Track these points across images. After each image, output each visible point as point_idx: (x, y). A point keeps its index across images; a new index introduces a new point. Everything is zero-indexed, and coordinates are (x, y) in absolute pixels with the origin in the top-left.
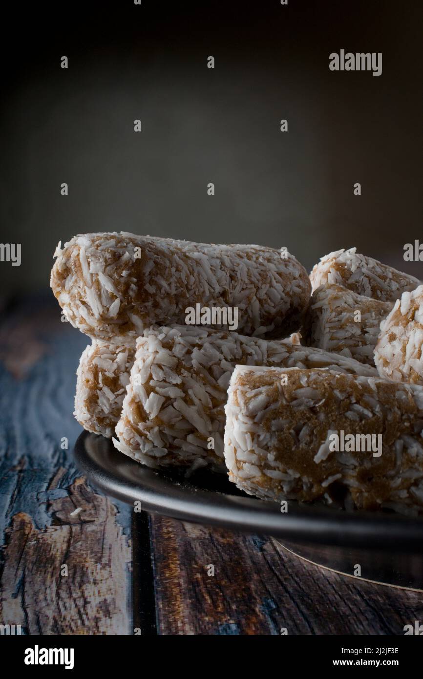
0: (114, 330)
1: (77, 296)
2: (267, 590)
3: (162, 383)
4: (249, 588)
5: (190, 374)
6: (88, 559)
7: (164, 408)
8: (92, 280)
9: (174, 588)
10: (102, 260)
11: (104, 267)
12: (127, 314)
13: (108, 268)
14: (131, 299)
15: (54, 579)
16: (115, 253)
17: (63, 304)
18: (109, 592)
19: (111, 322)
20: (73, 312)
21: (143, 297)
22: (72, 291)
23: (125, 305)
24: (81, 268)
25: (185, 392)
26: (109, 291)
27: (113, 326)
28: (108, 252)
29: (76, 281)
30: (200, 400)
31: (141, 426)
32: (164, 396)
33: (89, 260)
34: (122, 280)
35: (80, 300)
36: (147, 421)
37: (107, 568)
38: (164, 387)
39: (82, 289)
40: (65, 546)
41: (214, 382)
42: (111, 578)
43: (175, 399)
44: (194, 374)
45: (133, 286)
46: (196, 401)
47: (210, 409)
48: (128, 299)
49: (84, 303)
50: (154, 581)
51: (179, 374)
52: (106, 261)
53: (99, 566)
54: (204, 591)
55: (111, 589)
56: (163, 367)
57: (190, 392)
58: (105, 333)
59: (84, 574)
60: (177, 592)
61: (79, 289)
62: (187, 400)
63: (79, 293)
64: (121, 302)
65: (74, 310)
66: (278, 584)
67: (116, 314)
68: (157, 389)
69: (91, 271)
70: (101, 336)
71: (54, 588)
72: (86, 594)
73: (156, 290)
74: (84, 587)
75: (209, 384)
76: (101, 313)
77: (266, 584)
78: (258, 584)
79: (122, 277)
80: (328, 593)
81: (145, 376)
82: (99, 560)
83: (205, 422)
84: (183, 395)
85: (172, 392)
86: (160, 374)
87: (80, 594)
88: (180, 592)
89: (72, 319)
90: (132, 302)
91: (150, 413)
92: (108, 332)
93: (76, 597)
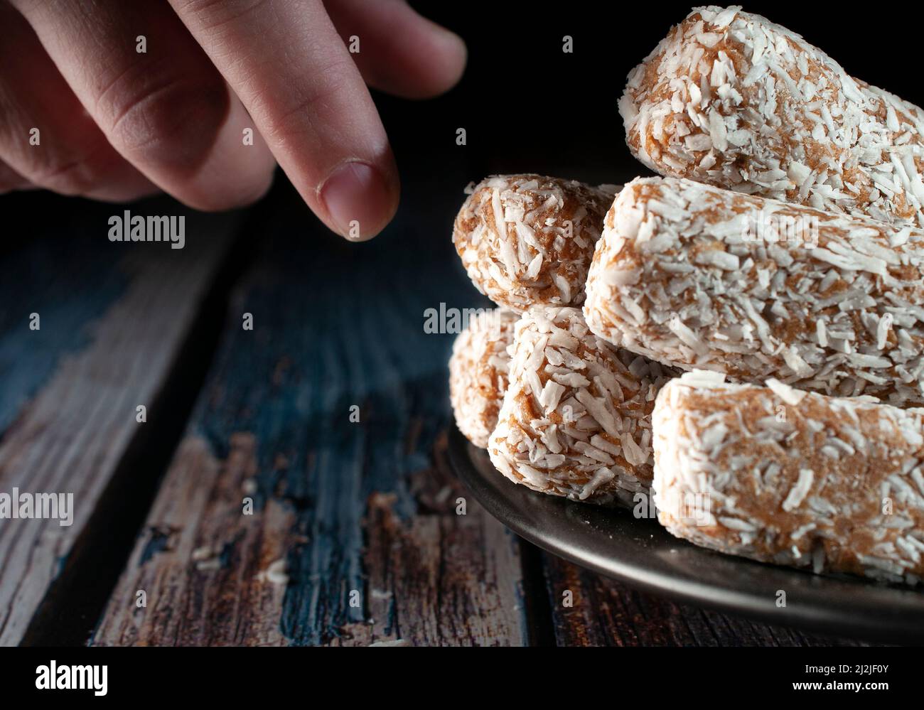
0: (534, 295)
1: (487, 252)
2: (690, 632)
3: (561, 369)
4: (668, 628)
5: (595, 358)
6: (469, 575)
7: (564, 401)
8: (507, 231)
9: (578, 626)
10: (521, 205)
11: (523, 214)
12: (550, 275)
13: (528, 215)
14: (556, 255)
15: (432, 606)
16: (538, 196)
17: (468, 264)
18: (500, 631)
19: (529, 285)
20: (481, 273)
21: (572, 252)
22: (481, 246)
23: (549, 263)
24: (494, 216)
25: (590, 379)
26: (530, 244)
27: (532, 289)
28: (528, 195)
29: (486, 233)
30: (608, 390)
31: (534, 424)
32: (564, 385)
33: (504, 205)
34: (546, 230)
35: (490, 257)
36: (542, 417)
37: (494, 590)
38: (564, 374)
39: (495, 242)
40: (437, 553)
41: (625, 369)
42: (501, 607)
43: (578, 389)
44: (600, 358)
45: (559, 238)
46: (604, 391)
47: (621, 402)
48: (553, 255)
49: (495, 260)
50: (553, 613)
51: (583, 357)
52: (525, 206)
53: (484, 588)
54: (614, 632)
55: (502, 626)
56: (560, 349)
57: (596, 380)
58: (521, 298)
59: (467, 600)
60: (582, 632)
61: (490, 243)
62: (593, 391)
63: (490, 248)
64: (544, 259)
65: (483, 269)
66: (703, 622)
67: (536, 274)
68: (555, 376)
69: (506, 220)
70: (516, 304)
71: (434, 622)
72: (474, 633)
73: (589, 245)
74: (470, 621)
75: (619, 371)
76: (518, 273)
77: (688, 622)
78: (678, 622)
79: (546, 226)
80: (764, 640)
81: (538, 360)
82: (481, 577)
83: (615, 419)
84: (588, 383)
85: (575, 380)
86: (558, 358)
87: (465, 632)
88: (586, 633)
89: (479, 282)
90: (557, 258)
91: (546, 406)
92: (525, 298)
93: (462, 636)
